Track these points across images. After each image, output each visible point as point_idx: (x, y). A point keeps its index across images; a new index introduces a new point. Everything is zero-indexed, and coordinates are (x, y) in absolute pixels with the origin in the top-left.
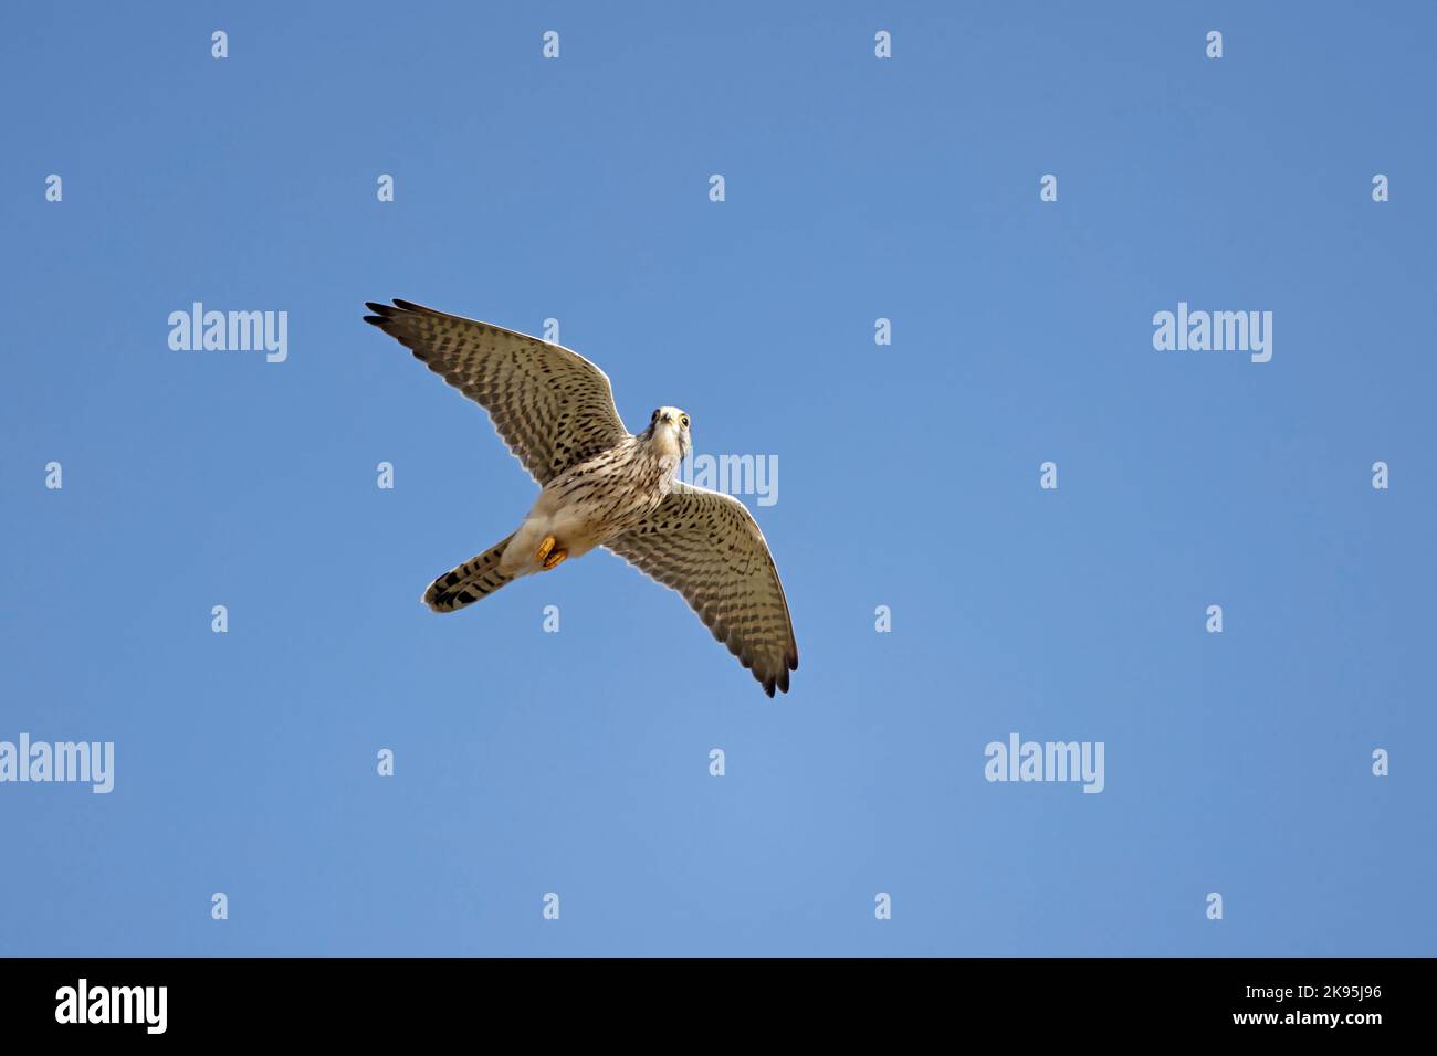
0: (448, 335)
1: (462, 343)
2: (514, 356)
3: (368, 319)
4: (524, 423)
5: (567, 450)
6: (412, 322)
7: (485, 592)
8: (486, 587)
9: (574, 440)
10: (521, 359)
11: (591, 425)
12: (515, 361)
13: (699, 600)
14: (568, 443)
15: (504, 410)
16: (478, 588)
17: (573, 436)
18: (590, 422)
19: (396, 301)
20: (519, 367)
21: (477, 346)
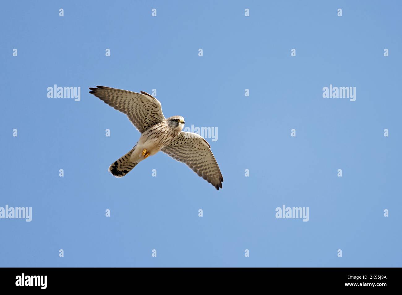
0: (113, 95)
1: (118, 97)
2: (133, 99)
3: (90, 92)
4: (137, 117)
5: (147, 123)
6: (103, 92)
7: (131, 169)
8: (131, 167)
9: (150, 121)
10: (135, 100)
11: (155, 116)
12: (133, 101)
13: (191, 165)
14: (148, 121)
15: (131, 114)
16: (128, 168)
17: (149, 120)
18: (154, 115)
19: (97, 86)
20: (135, 102)
21: (122, 97)
